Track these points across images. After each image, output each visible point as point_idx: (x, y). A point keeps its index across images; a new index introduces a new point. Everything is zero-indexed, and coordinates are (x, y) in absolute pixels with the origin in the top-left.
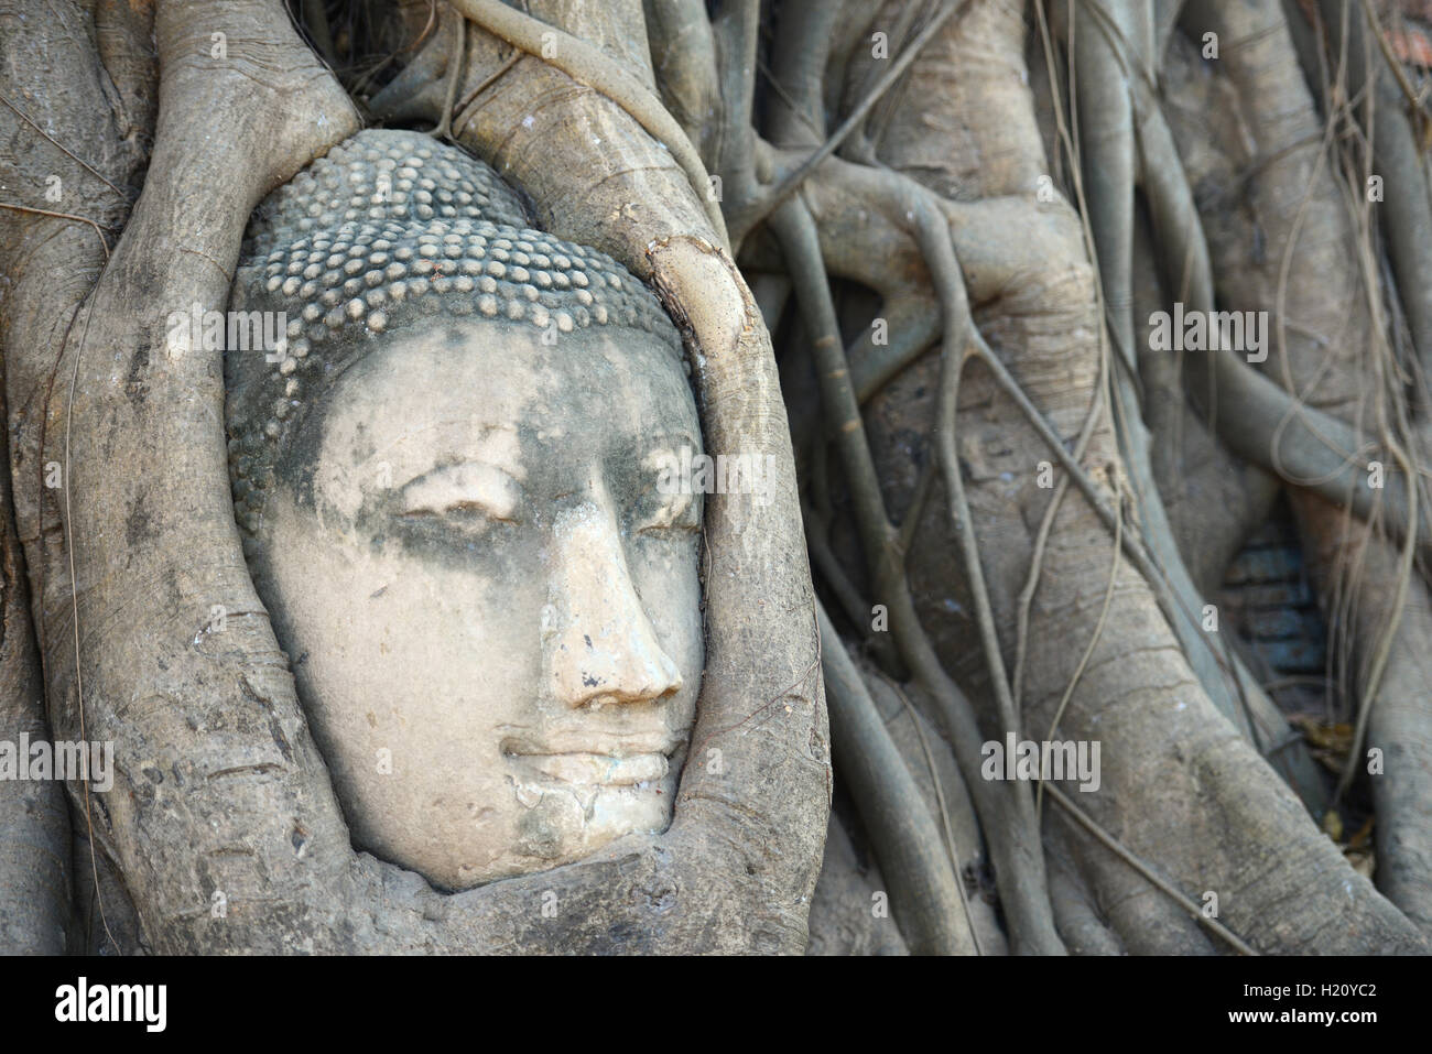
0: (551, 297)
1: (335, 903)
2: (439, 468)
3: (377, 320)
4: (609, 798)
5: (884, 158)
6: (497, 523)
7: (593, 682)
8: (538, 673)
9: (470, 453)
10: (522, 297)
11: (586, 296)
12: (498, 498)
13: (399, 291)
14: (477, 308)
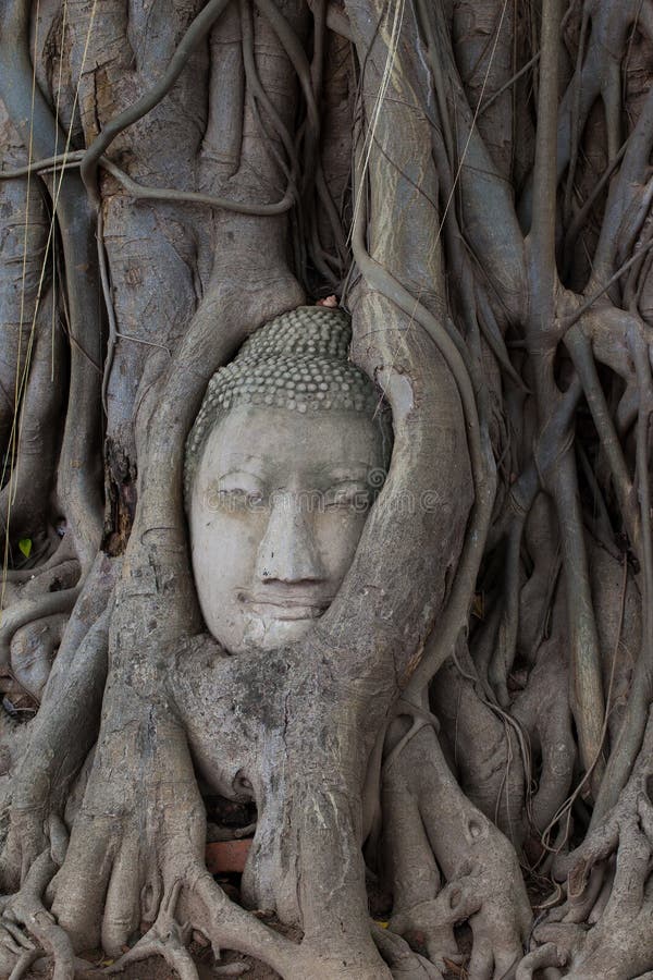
0: (301, 396)
2: (230, 473)
3: (226, 404)
7: (265, 574)
8: (254, 566)
9: (242, 467)
10: (285, 397)
11: (322, 396)
13: (235, 391)
14: (263, 402)
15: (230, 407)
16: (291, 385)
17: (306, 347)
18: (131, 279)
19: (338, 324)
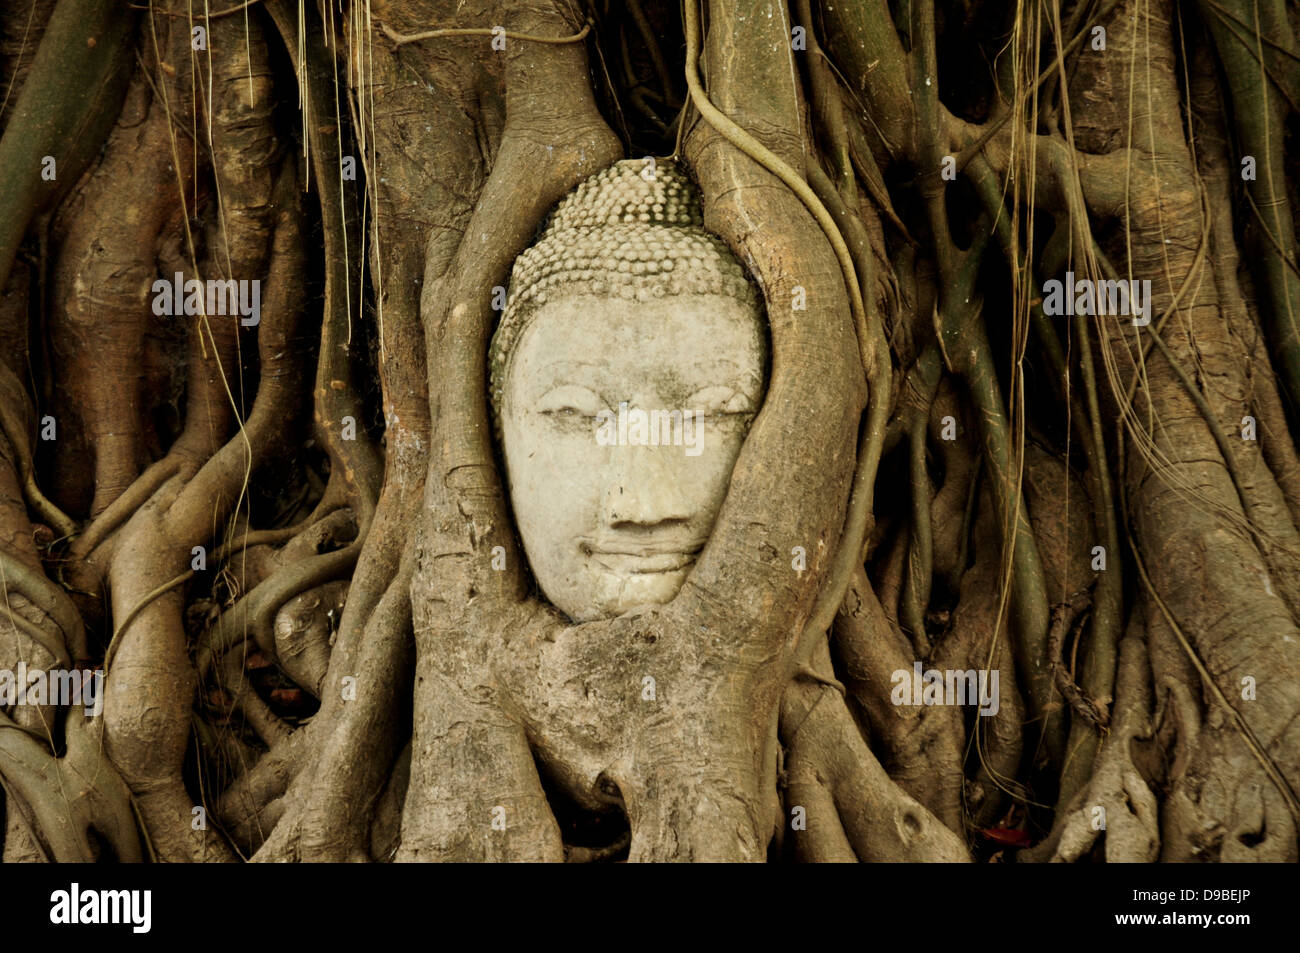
0: (639, 280)
1: (482, 633)
2: (556, 387)
3: (541, 298)
6: (584, 417)
7: (615, 516)
9: (570, 379)
12: (585, 405)
15: (546, 301)
16: (624, 265)
17: (636, 214)
19: (674, 180)
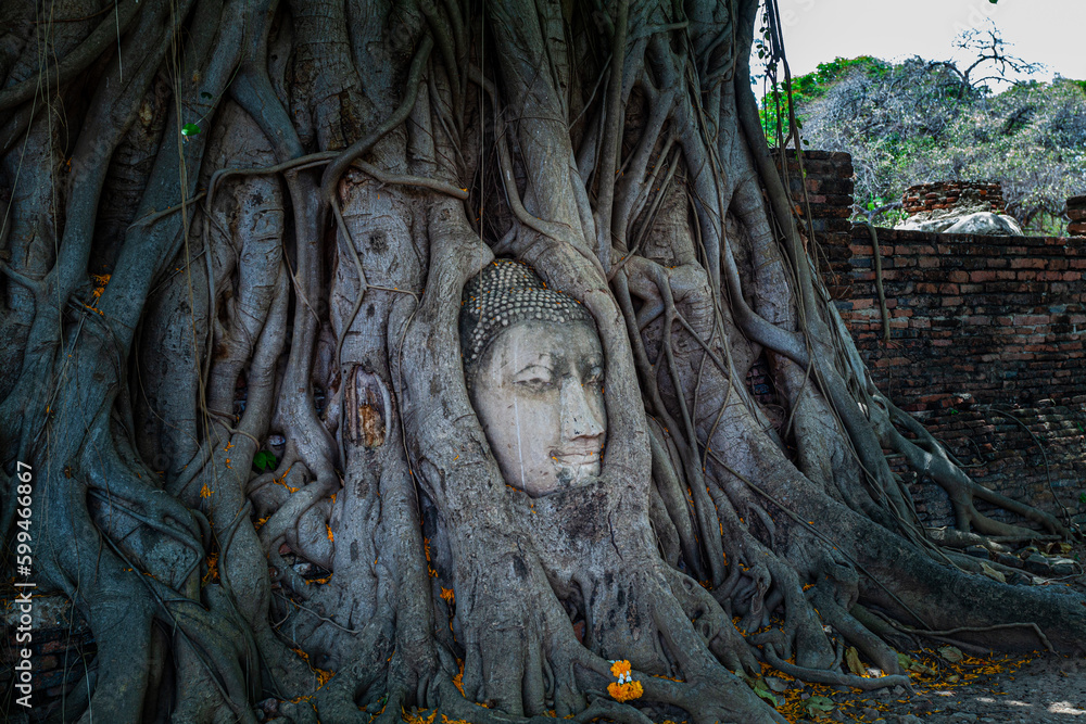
0: (557, 312)
2: (528, 368)
3: (505, 322)
4: (583, 467)
5: (644, 255)
6: (544, 384)
8: (560, 430)
9: (536, 363)
10: (548, 312)
11: (567, 311)
12: (545, 376)
13: (511, 312)
14: (535, 317)
15: (509, 324)
18: (377, 244)
